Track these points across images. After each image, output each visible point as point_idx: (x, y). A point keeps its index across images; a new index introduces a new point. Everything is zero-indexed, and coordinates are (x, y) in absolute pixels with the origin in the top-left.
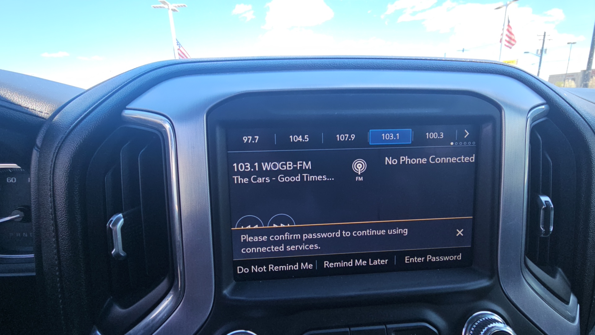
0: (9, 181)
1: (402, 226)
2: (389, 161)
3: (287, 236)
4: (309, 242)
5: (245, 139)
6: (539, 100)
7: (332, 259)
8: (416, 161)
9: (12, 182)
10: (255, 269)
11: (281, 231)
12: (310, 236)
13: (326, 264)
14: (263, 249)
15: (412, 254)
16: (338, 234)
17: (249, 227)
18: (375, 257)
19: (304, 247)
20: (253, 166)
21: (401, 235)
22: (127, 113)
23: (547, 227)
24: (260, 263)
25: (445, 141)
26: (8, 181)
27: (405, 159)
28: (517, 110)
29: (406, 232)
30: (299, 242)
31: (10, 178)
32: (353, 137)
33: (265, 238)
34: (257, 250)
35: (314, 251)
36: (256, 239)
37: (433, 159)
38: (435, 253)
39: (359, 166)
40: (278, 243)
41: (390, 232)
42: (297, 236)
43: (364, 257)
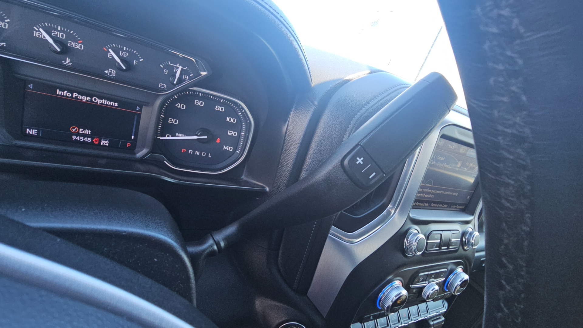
0: (197, 103)
3: (428, 191)
4: (432, 194)
7: (434, 203)
9: (200, 105)
11: (427, 188)
12: (434, 191)
14: (419, 195)
15: (454, 205)
18: (445, 204)
26: (195, 103)
29: (457, 194)
31: (199, 101)
33: (422, 190)
35: (432, 198)
41: (453, 194)
42: (431, 191)
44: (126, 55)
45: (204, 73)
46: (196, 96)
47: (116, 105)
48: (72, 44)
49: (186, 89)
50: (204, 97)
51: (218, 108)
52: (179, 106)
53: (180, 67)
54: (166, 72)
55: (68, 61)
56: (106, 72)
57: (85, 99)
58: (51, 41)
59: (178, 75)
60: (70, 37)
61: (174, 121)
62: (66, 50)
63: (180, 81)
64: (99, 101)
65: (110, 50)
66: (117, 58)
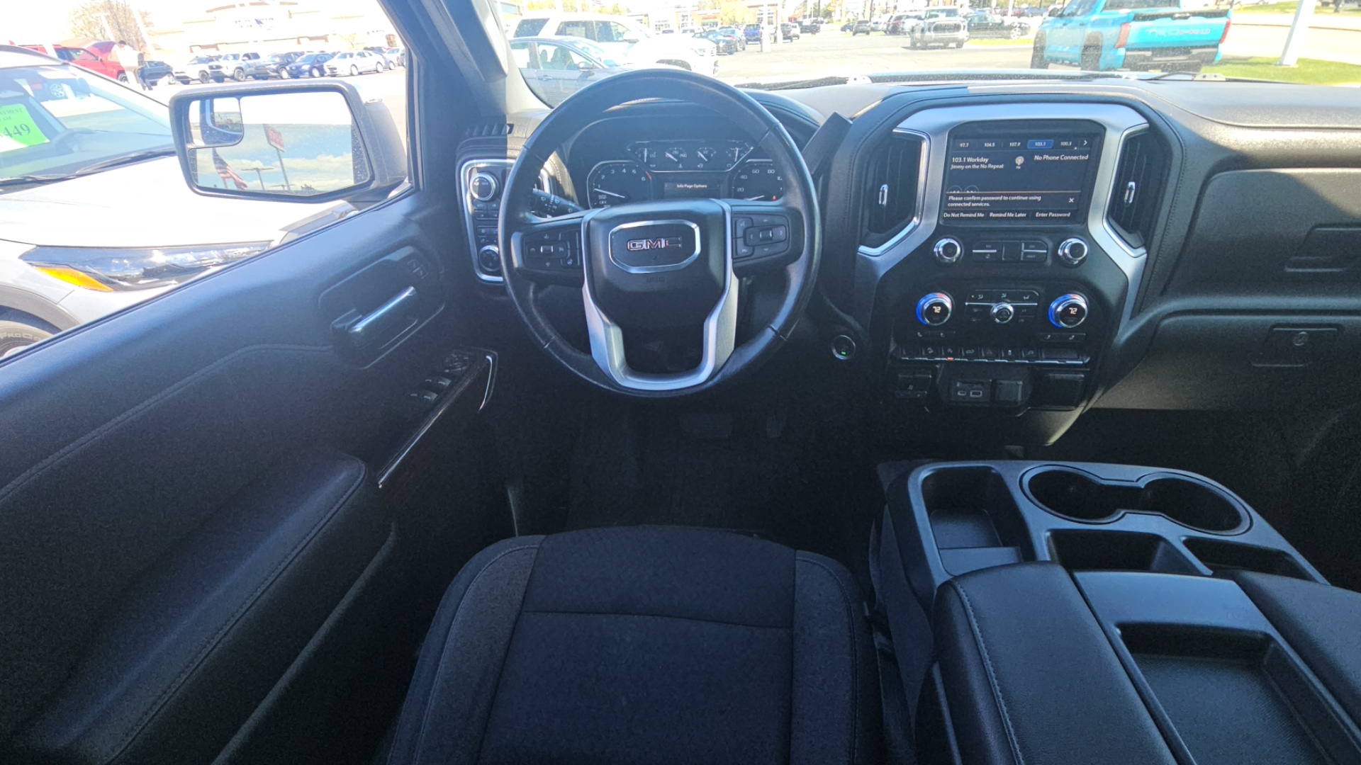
1: (1038, 195)
2: (1037, 158)
3: (974, 198)
4: (984, 202)
5: (961, 145)
6: (1145, 121)
7: (995, 212)
8: (1053, 158)
9: (756, 172)
10: (953, 215)
11: (970, 195)
12: (986, 198)
13: (991, 214)
14: (959, 205)
15: (1041, 212)
16: (1001, 198)
17: (954, 192)
18: (1018, 212)
19: (981, 204)
20: (962, 159)
21: (1036, 200)
22: (896, 130)
23: (1128, 200)
24: (956, 212)
25: (1072, 147)
26: (753, 172)
27: (1046, 157)
28: (1116, 128)
29: (1039, 198)
30: (979, 201)
31: (755, 170)
32: (1019, 144)
33: (961, 199)
34: (956, 205)
35: (986, 207)
36: (957, 199)
37: (1063, 157)
38: (1054, 212)
39: (1020, 160)
40: (967, 202)
41: (1030, 198)
42: (978, 198)
43: (1013, 212)
44: (706, 152)
45: (752, 148)
46: (752, 165)
47: (706, 186)
48: (682, 155)
49: (743, 162)
50: (759, 166)
51: (770, 171)
52: (743, 177)
53: (737, 149)
54: (730, 155)
55: (681, 166)
56: (698, 166)
57: (690, 187)
58: (672, 157)
59: (737, 155)
60: (681, 152)
61: (740, 189)
62: (680, 160)
63: (739, 157)
64: (697, 186)
65: (699, 153)
66: (702, 156)
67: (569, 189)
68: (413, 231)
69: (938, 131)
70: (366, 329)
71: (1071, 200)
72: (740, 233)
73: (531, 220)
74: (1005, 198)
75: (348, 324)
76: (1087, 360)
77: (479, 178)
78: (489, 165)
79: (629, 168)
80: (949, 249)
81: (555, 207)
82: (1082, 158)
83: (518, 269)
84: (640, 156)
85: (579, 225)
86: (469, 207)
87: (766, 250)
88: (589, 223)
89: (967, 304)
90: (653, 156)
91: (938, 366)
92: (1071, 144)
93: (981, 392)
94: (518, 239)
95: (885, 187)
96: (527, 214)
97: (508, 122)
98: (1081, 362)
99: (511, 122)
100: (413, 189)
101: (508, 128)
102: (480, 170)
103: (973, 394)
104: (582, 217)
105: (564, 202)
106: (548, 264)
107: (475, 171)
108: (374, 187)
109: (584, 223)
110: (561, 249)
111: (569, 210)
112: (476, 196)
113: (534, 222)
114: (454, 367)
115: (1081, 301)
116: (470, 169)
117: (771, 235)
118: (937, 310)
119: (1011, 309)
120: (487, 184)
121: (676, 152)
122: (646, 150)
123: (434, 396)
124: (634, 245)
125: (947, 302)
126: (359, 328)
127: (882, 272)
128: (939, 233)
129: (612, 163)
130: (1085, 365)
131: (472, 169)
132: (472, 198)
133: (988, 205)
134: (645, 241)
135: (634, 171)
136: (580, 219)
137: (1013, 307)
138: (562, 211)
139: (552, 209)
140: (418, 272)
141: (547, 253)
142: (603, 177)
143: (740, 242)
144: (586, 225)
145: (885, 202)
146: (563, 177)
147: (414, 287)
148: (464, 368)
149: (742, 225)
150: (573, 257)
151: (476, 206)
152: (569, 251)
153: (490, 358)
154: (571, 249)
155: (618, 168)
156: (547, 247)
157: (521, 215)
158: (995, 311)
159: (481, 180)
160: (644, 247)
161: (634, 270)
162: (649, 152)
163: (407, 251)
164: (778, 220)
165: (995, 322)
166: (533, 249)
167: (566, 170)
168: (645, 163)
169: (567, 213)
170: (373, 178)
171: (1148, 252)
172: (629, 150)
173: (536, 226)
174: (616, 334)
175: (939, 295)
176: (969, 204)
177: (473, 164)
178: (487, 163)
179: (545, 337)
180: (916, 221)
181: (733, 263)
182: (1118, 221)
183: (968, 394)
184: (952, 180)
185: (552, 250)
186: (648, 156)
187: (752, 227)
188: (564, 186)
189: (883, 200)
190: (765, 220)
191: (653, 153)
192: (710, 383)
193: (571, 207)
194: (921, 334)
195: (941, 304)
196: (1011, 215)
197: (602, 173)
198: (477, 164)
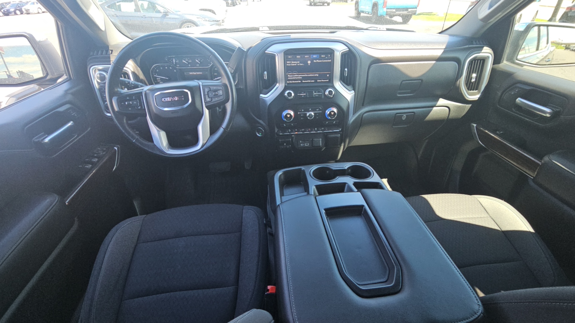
1: (317, 74)
2: (315, 61)
3: (296, 76)
4: (300, 77)
5: (289, 57)
6: (347, 48)
7: (304, 80)
8: (320, 61)
10: (290, 82)
11: (295, 75)
13: (303, 81)
14: (292, 78)
15: (319, 80)
16: (305, 75)
17: (289, 74)
18: (312, 80)
19: (299, 78)
20: (290, 62)
21: (317, 76)
22: (266, 52)
23: (346, 75)
24: (291, 81)
25: (325, 57)
27: (318, 61)
28: (338, 51)
29: (318, 75)
30: (298, 77)
32: (308, 56)
33: (292, 76)
34: (290, 78)
35: (301, 79)
36: (290, 76)
37: (323, 61)
38: (323, 80)
39: (309, 62)
40: (294, 77)
41: (315, 75)
42: (298, 76)
43: (310, 80)
44: (199, 60)
47: (202, 73)
48: (190, 61)
52: (216, 69)
54: (209, 61)
55: (190, 66)
56: (197, 65)
57: (195, 73)
58: (186, 62)
60: (189, 60)
61: (216, 74)
62: (189, 63)
64: (198, 73)
65: (196, 60)
66: (198, 61)
67: (142, 76)
68: (69, 97)
69: (280, 52)
70: (50, 140)
71: (328, 75)
72: (206, 93)
73: (121, 92)
74: (307, 75)
75: (40, 139)
76: (340, 130)
77: (99, 73)
78: (103, 68)
79: (168, 66)
80: (289, 94)
81: (132, 85)
82: (329, 61)
83: (117, 112)
84: (172, 62)
85: (142, 93)
86: (96, 86)
87: (216, 99)
88: (146, 91)
89: (299, 113)
90: (177, 61)
91: (293, 136)
92: (325, 56)
93: (309, 144)
94: (116, 99)
95: (266, 73)
96: (119, 90)
97: (110, 49)
98: (338, 131)
99: (111, 49)
100: (68, 79)
101: (110, 52)
102: (100, 70)
103: (306, 144)
104: (143, 89)
105: (137, 83)
106: (130, 109)
107: (97, 70)
108: (49, 78)
109: (144, 92)
110: (135, 103)
111: (139, 86)
112: (99, 81)
113: (122, 92)
114: (100, 153)
115: (335, 110)
116: (94, 70)
117: (217, 93)
118: (289, 116)
119: (313, 114)
120: (103, 76)
121: (187, 60)
122: (174, 59)
123: (90, 166)
124: (165, 100)
125: (292, 113)
126: (47, 140)
127: (269, 103)
128: (286, 89)
129: (160, 65)
130: (340, 131)
131: (95, 69)
132: (98, 82)
133: (301, 78)
134: (169, 98)
135: (171, 68)
136: (142, 90)
137: (314, 113)
138: (136, 87)
139: (131, 86)
140: (74, 114)
141: (129, 104)
142: (158, 71)
143: (207, 96)
144: (145, 92)
145: (266, 78)
146: (138, 72)
147: (73, 121)
148: (104, 153)
149: (207, 90)
150: (141, 105)
151: (100, 85)
152: (138, 103)
153: (116, 148)
154: (139, 102)
155: (164, 67)
156: (129, 102)
157: (116, 90)
158: (308, 115)
159: (100, 74)
160: (169, 100)
161: (166, 109)
162: (176, 60)
163: (67, 106)
164: (219, 88)
165: (308, 119)
166: (123, 103)
167: (139, 69)
168: (175, 65)
169: (138, 87)
170: (47, 74)
171: (355, 92)
172: (167, 59)
173: (124, 94)
174: (163, 134)
175: (289, 110)
176: (295, 78)
177: (96, 67)
178: (102, 67)
179: (133, 137)
180: (278, 85)
181: (205, 104)
182: (344, 82)
183: (304, 144)
184: (288, 69)
185: (131, 103)
186: (175, 62)
187: (210, 90)
188: (139, 75)
189: (265, 77)
190: (215, 88)
191: (177, 60)
192: (202, 149)
193: (140, 85)
194: (285, 125)
195: (290, 114)
196: (309, 81)
197: (157, 69)
198: (97, 67)
